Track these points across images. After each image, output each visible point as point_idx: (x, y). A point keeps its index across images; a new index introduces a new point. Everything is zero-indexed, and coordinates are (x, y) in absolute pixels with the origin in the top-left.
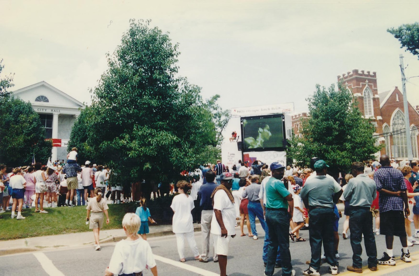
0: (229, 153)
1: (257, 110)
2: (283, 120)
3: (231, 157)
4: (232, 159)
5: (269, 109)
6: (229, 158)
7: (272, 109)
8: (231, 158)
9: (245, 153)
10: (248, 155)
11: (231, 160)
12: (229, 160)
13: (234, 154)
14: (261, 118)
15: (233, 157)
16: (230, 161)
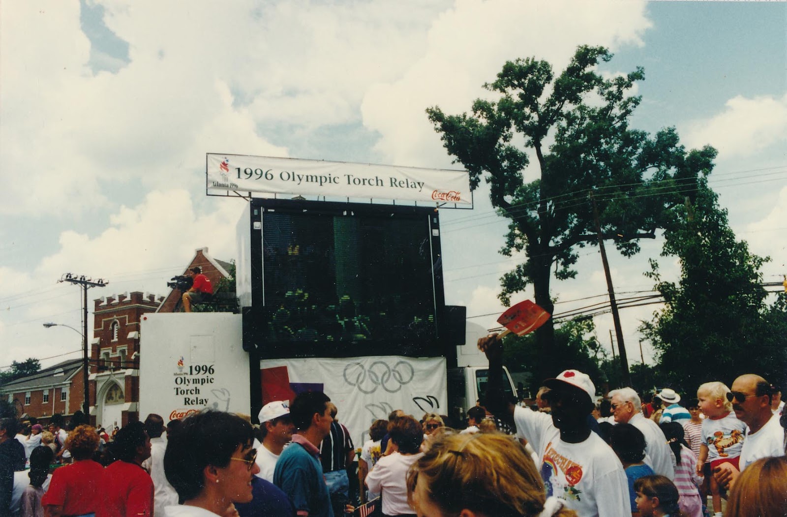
0: (181, 362)
1: (332, 180)
2: (435, 232)
3: (195, 381)
4: (197, 391)
5: (379, 182)
6: (183, 387)
7: (393, 182)
8: (192, 386)
9: (266, 364)
10: (283, 370)
11: (193, 397)
12: (181, 398)
13: (210, 370)
14: (345, 213)
15: (203, 381)
16: (187, 402)
